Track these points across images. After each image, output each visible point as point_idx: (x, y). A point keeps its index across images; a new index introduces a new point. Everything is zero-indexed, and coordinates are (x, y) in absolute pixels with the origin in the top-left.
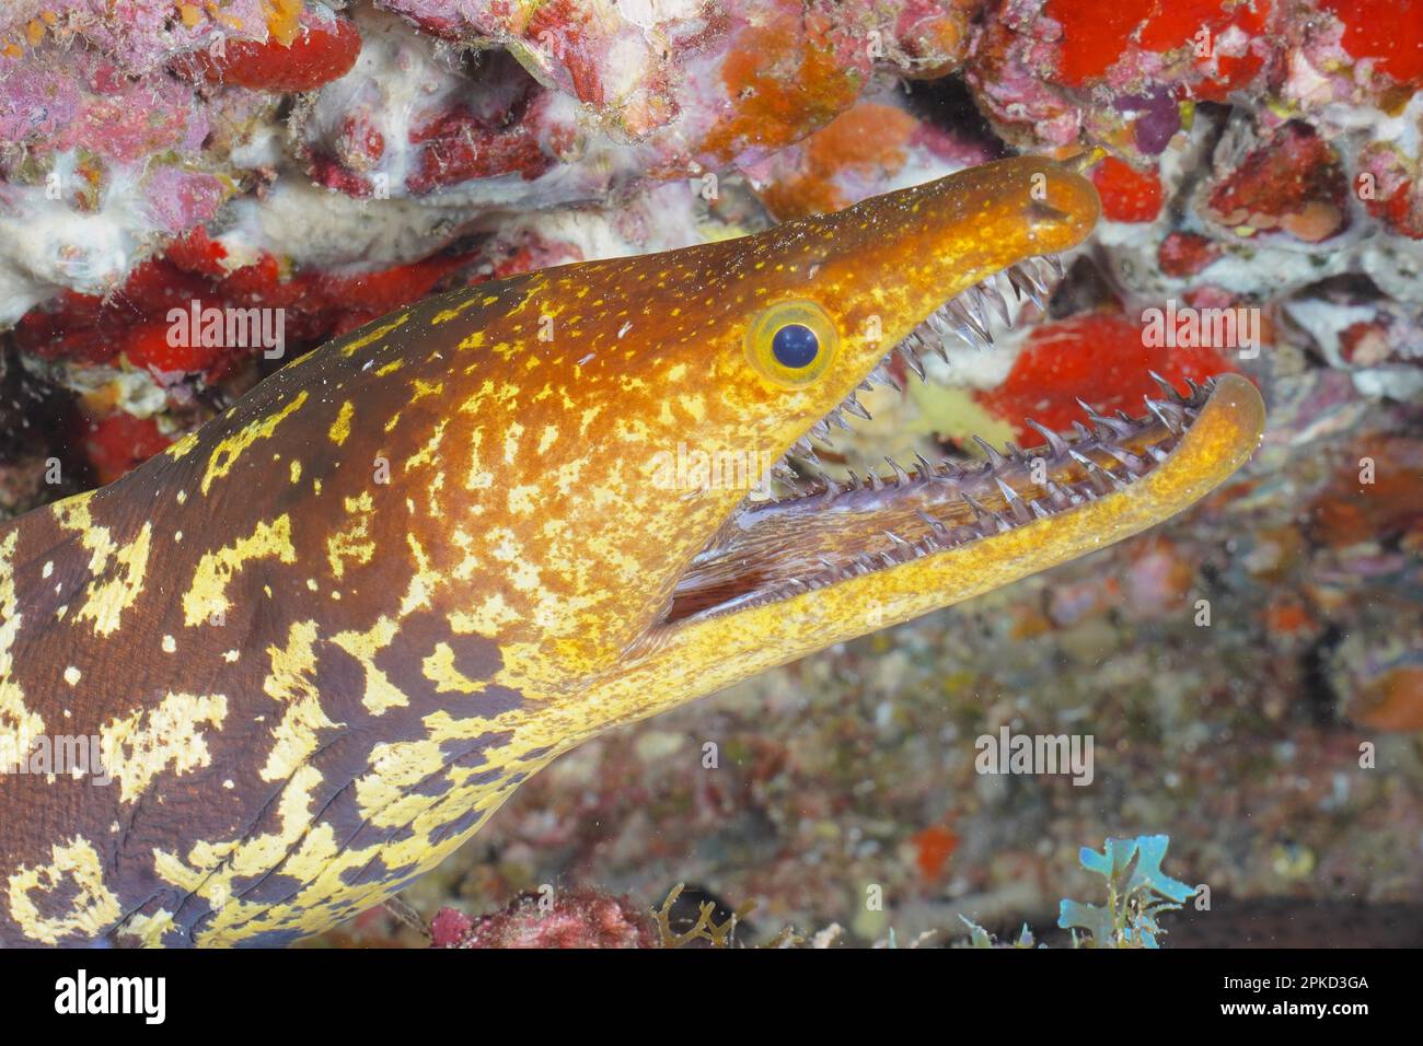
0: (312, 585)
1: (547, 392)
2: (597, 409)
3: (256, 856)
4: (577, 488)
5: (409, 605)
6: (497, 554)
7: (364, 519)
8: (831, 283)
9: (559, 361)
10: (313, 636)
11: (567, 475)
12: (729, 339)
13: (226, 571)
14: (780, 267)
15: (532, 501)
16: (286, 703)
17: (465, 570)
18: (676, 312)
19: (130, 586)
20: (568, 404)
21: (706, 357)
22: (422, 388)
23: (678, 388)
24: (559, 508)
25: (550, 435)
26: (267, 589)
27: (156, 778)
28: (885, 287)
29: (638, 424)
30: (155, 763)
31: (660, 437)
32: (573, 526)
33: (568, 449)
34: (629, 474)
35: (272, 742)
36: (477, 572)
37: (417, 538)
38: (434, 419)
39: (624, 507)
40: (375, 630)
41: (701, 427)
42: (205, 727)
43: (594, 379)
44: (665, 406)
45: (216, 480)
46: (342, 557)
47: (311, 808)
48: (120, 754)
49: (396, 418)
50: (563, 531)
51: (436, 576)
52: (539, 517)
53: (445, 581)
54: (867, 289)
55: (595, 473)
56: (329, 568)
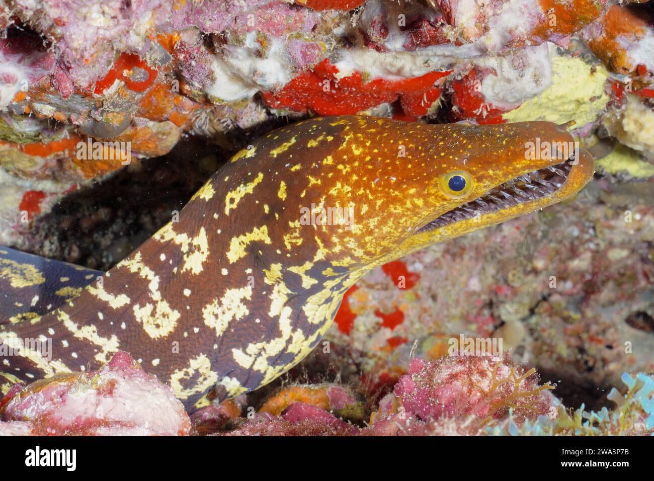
0: (279, 252)
1: (361, 191)
2: (382, 201)
3: (275, 347)
4: (376, 227)
5: (316, 259)
6: (349, 246)
7: (298, 230)
8: (472, 167)
9: (365, 179)
10: (281, 268)
11: (373, 222)
12: (433, 182)
13: (244, 244)
14: (451, 157)
15: (360, 230)
16: (273, 285)
17: (337, 249)
18: (410, 166)
19: (203, 253)
20: (370, 197)
21: (424, 187)
22: (313, 181)
23: (413, 196)
24: (371, 233)
25: (365, 208)
26: (260, 252)
27: (230, 323)
28: (493, 170)
29: (398, 207)
30: (228, 318)
31: (407, 212)
32: (376, 238)
33: (372, 214)
34: (395, 223)
35: (270, 301)
36: (341, 250)
37: (319, 238)
38: (320, 196)
39: (393, 232)
40: (304, 266)
41: (421, 208)
42: (244, 301)
43: (380, 189)
44: (408, 202)
45: (231, 210)
46: (290, 243)
47: (291, 324)
48: (213, 317)
49: (305, 192)
50: (372, 240)
51: (326, 250)
52: (363, 236)
53: (330, 252)
54: (487, 170)
55: (383, 222)
56: (285, 246)
